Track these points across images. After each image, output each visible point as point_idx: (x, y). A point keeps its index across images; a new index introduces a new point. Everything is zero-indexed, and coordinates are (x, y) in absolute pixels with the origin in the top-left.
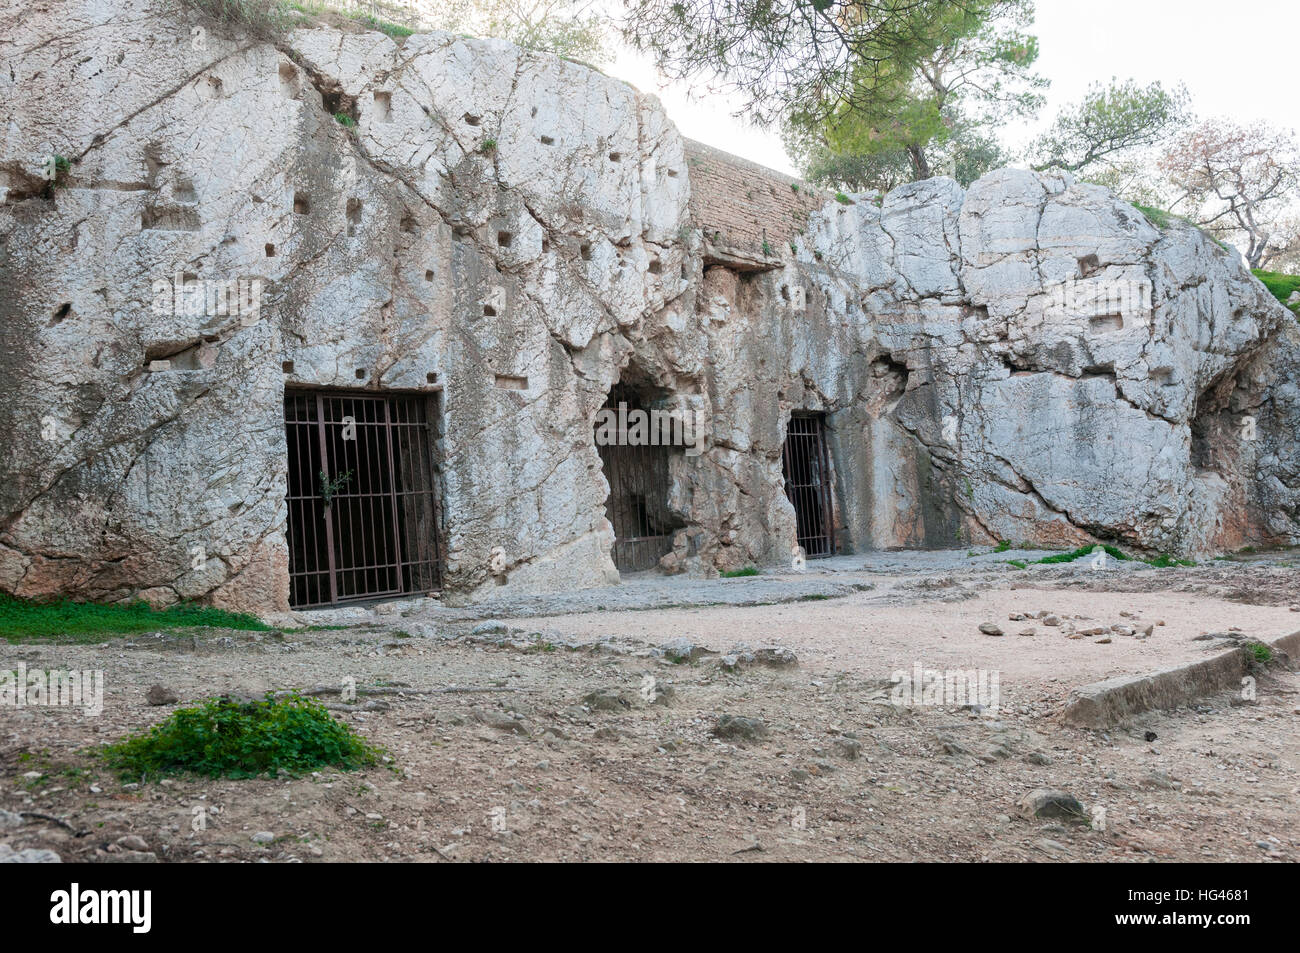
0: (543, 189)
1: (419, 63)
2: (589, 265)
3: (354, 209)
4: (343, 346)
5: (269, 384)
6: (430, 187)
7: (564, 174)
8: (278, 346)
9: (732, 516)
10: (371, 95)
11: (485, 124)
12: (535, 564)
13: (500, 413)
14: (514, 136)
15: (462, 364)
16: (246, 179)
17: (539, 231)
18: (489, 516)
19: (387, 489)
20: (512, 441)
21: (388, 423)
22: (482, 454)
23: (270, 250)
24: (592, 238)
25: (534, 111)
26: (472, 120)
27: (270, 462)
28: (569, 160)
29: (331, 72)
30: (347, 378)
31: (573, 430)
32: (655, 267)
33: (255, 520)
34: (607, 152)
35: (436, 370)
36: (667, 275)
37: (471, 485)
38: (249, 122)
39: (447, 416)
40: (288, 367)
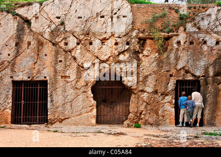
0: (77, 30)
1: (45, 8)
2: (91, 46)
3: (29, 43)
4: (24, 72)
5: (8, 81)
6: (47, 36)
7: (84, 25)
8: (9, 73)
9: (142, 111)
10: (34, 18)
11: (62, 18)
12: (70, 119)
13: (61, 85)
14: (70, 19)
15: (52, 74)
16: (4, 42)
17: (76, 40)
18: (57, 108)
19: (37, 101)
20: (64, 91)
21: (39, 87)
22: (56, 94)
23: (9, 55)
24: (92, 39)
25: (76, 11)
26: (58, 18)
27: (7, 96)
28: (86, 21)
29: (25, 16)
30: (26, 78)
31: (83, 88)
32: (116, 44)
33: (3, 106)
34: (100, 16)
35: (46, 76)
36: (120, 45)
37: (53, 101)
38: (5, 31)
39: (48, 86)
40: (12, 77)
